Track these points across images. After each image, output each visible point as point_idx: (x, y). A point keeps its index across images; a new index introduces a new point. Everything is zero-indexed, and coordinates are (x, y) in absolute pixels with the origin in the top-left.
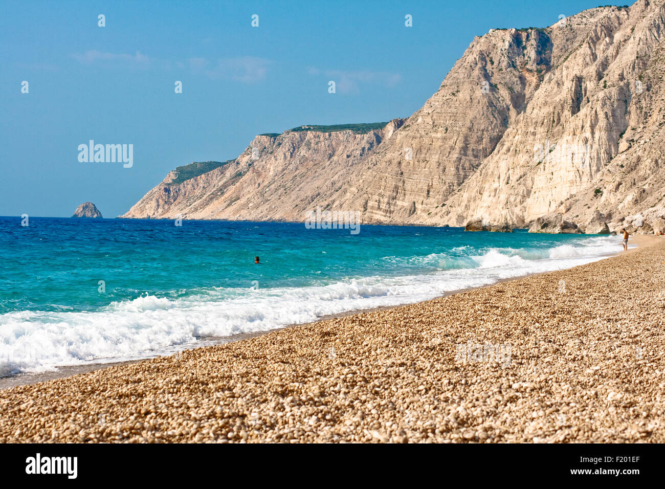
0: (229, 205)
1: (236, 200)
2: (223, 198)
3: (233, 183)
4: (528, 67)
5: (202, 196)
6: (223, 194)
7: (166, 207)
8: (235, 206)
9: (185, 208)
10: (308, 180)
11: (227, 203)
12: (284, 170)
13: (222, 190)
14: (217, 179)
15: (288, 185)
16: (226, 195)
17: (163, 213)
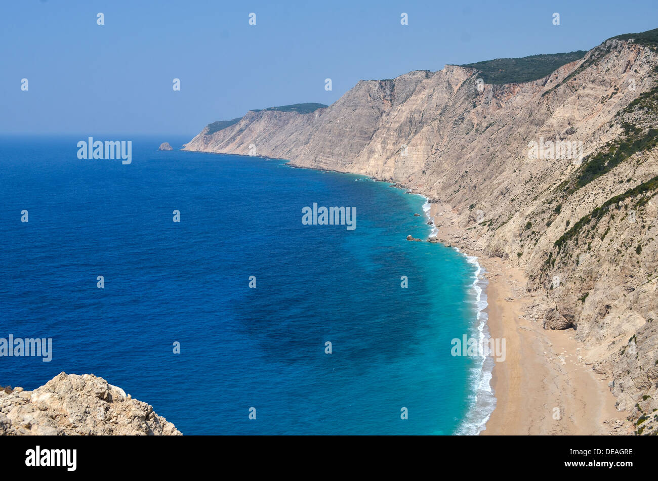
0: (238, 147)
1: (241, 144)
2: (235, 142)
3: (239, 135)
4: (386, 98)
5: (223, 141)
6: (234, 140)
7: (206, 145)
8: (242, 146)
9: (215, 147)
10: (277, 135)
11: (237, 145)
12: (264, 130)
13: (234, 138)
14: (230, 133)
15: (267, 138)
16: (236, 141)
17: (205, 148)
